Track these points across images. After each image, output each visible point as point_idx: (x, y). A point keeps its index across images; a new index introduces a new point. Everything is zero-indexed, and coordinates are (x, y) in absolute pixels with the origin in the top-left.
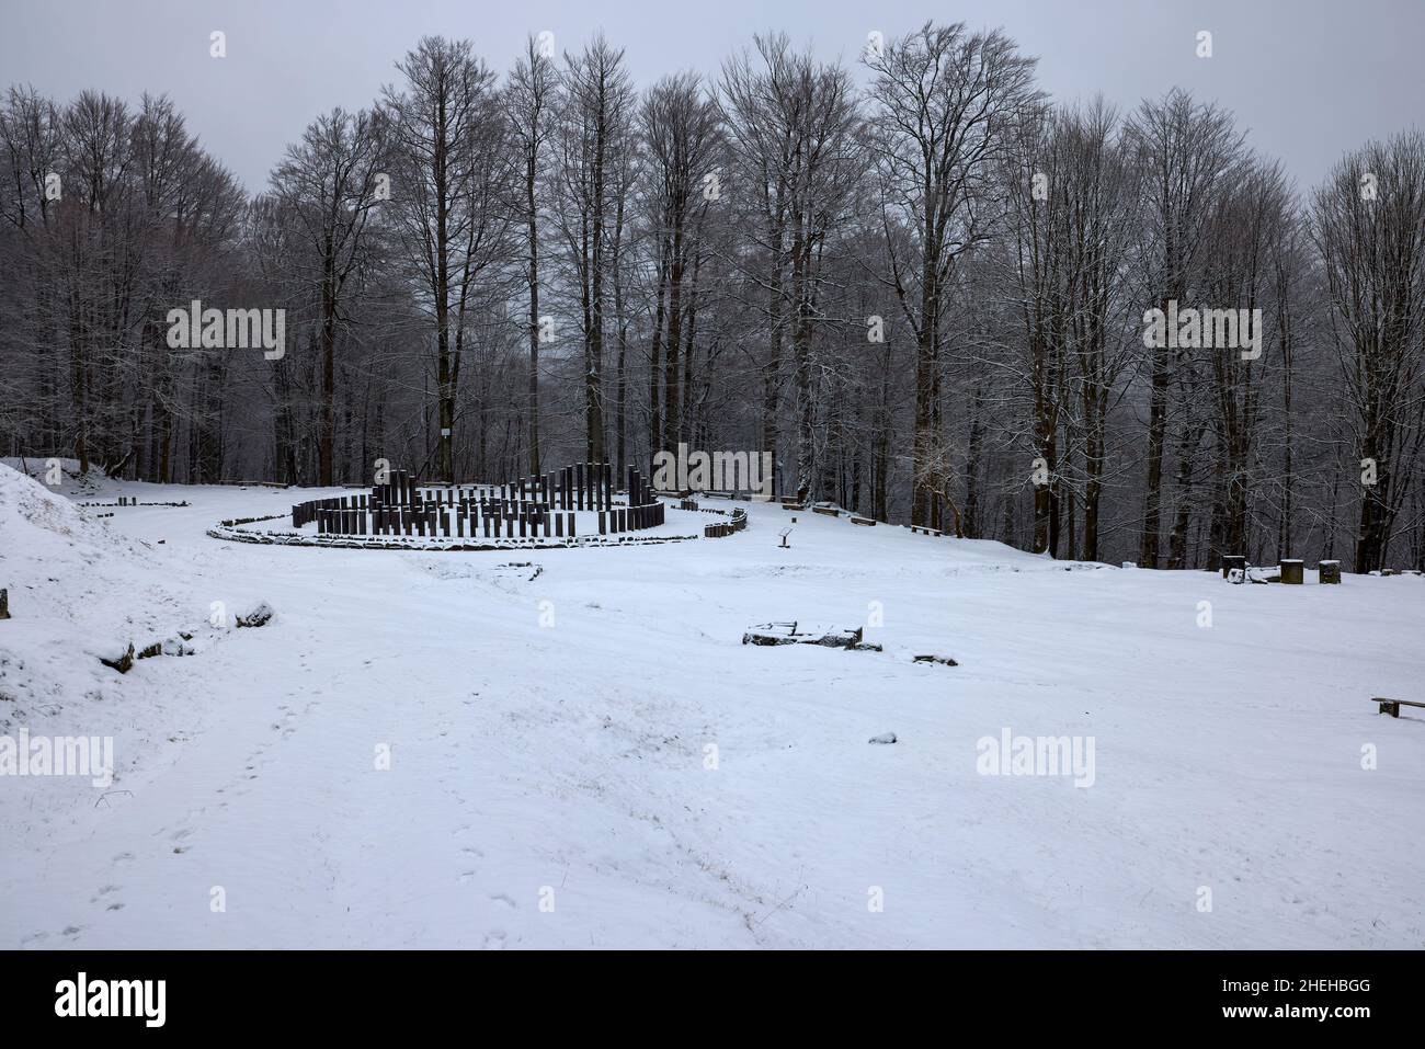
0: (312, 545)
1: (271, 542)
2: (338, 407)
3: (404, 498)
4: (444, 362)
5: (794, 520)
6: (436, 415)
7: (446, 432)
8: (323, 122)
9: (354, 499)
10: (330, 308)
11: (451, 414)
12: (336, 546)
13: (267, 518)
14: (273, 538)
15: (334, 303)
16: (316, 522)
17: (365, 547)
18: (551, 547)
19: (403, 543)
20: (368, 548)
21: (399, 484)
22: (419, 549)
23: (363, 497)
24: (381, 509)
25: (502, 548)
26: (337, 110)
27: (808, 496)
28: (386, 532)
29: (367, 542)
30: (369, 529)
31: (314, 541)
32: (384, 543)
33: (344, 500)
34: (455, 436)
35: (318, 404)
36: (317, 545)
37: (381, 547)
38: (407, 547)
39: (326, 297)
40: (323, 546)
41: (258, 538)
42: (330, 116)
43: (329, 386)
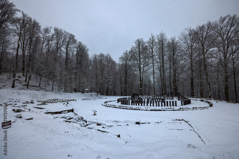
0: (118, 108)
1: (110, 107)
2: (127, 86)
3: (137, 98)
4: (141, 79)
5: (217, 102)
6: (140, 87)
7: (141, 89)
8: (125, 52)
9: (128, 98)
10: (126, 74)
11: (142, 86)
12: (123, 109)
13: (114, 101)
14: (110, 106)
15: (127, 73)
16: (120, 102)
17: (129, 109)
18: (177, 110)
19: (138, 108)
20: (130, 109)
21: (136, 95)
22: (142, 110)
23: (130, 97)
24: (133, 100)
25: (164, 110)
26: (127, 50)
27: (212, 97)
28: (134, 105)
29: (130, 108)
30: (131, 104)
31: (118, 107)
32: (134, 108)
33: (127, 98)
34: (142, 89)
35: (125, 86)
36: (119, 108)
37: (133, 109)
38: (139, 110)
39: (126, 72)
40: (120, 108)
41: (108, 106)
42: (126, 51)
43: (126, 83)
